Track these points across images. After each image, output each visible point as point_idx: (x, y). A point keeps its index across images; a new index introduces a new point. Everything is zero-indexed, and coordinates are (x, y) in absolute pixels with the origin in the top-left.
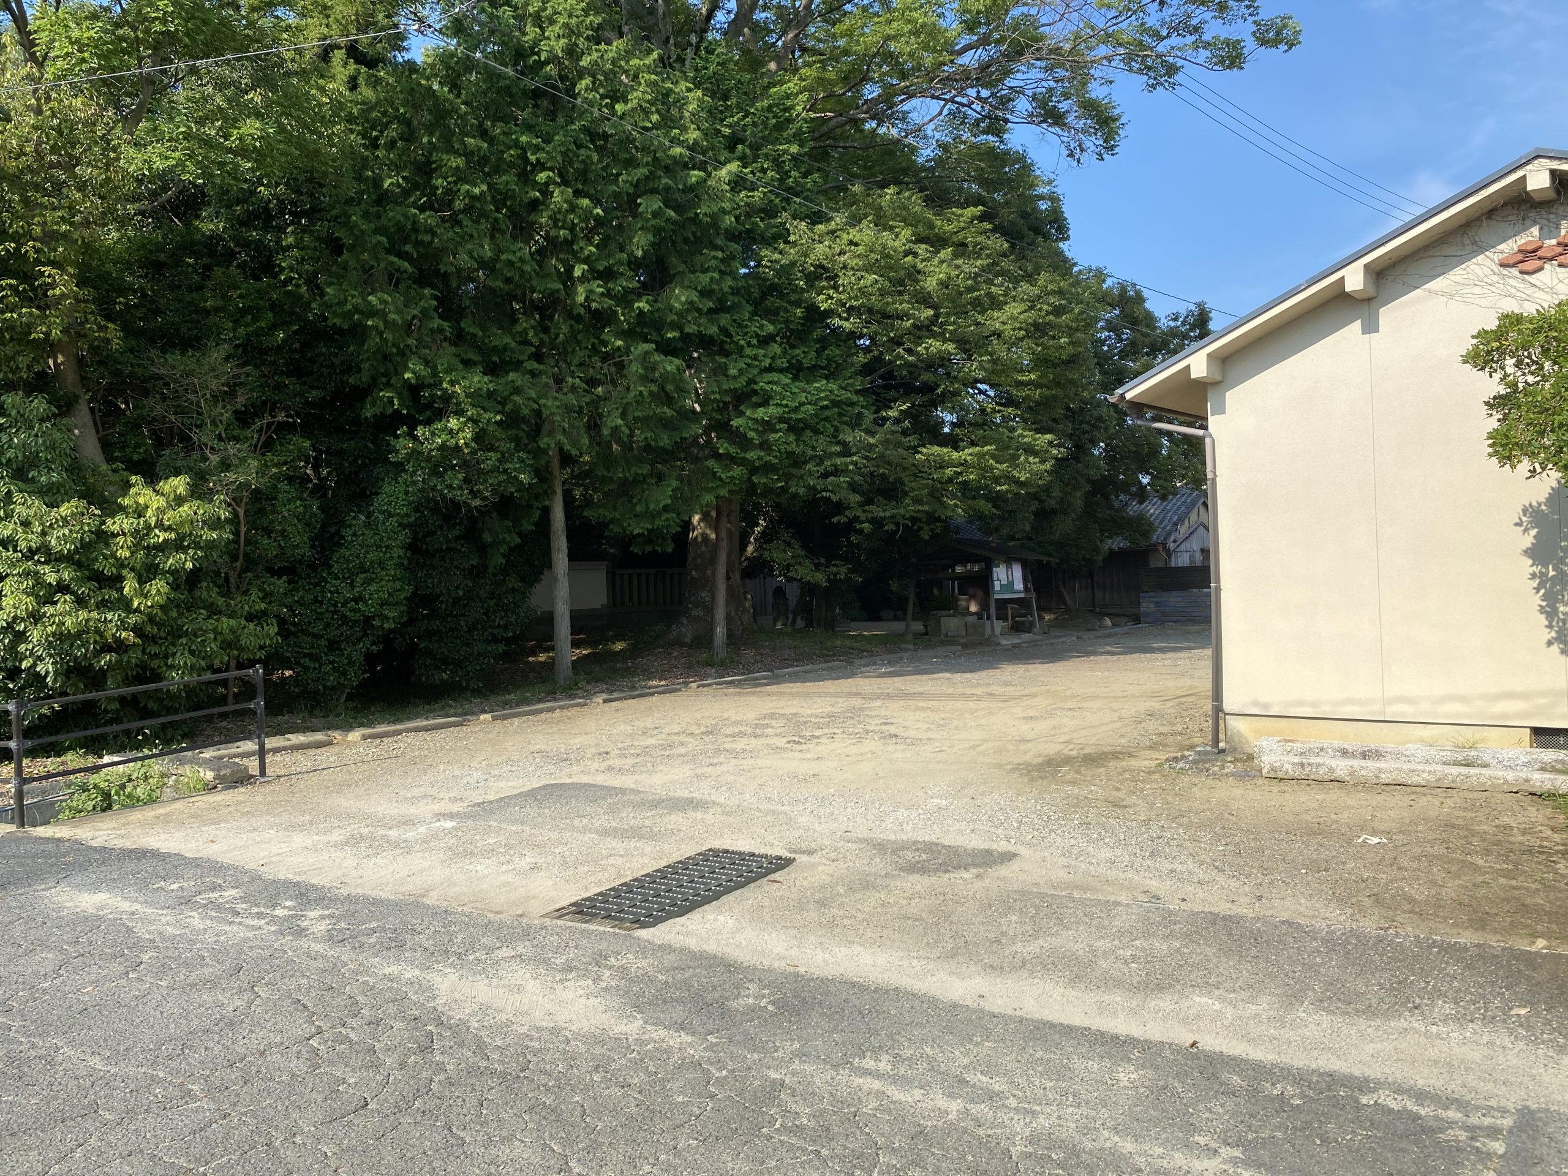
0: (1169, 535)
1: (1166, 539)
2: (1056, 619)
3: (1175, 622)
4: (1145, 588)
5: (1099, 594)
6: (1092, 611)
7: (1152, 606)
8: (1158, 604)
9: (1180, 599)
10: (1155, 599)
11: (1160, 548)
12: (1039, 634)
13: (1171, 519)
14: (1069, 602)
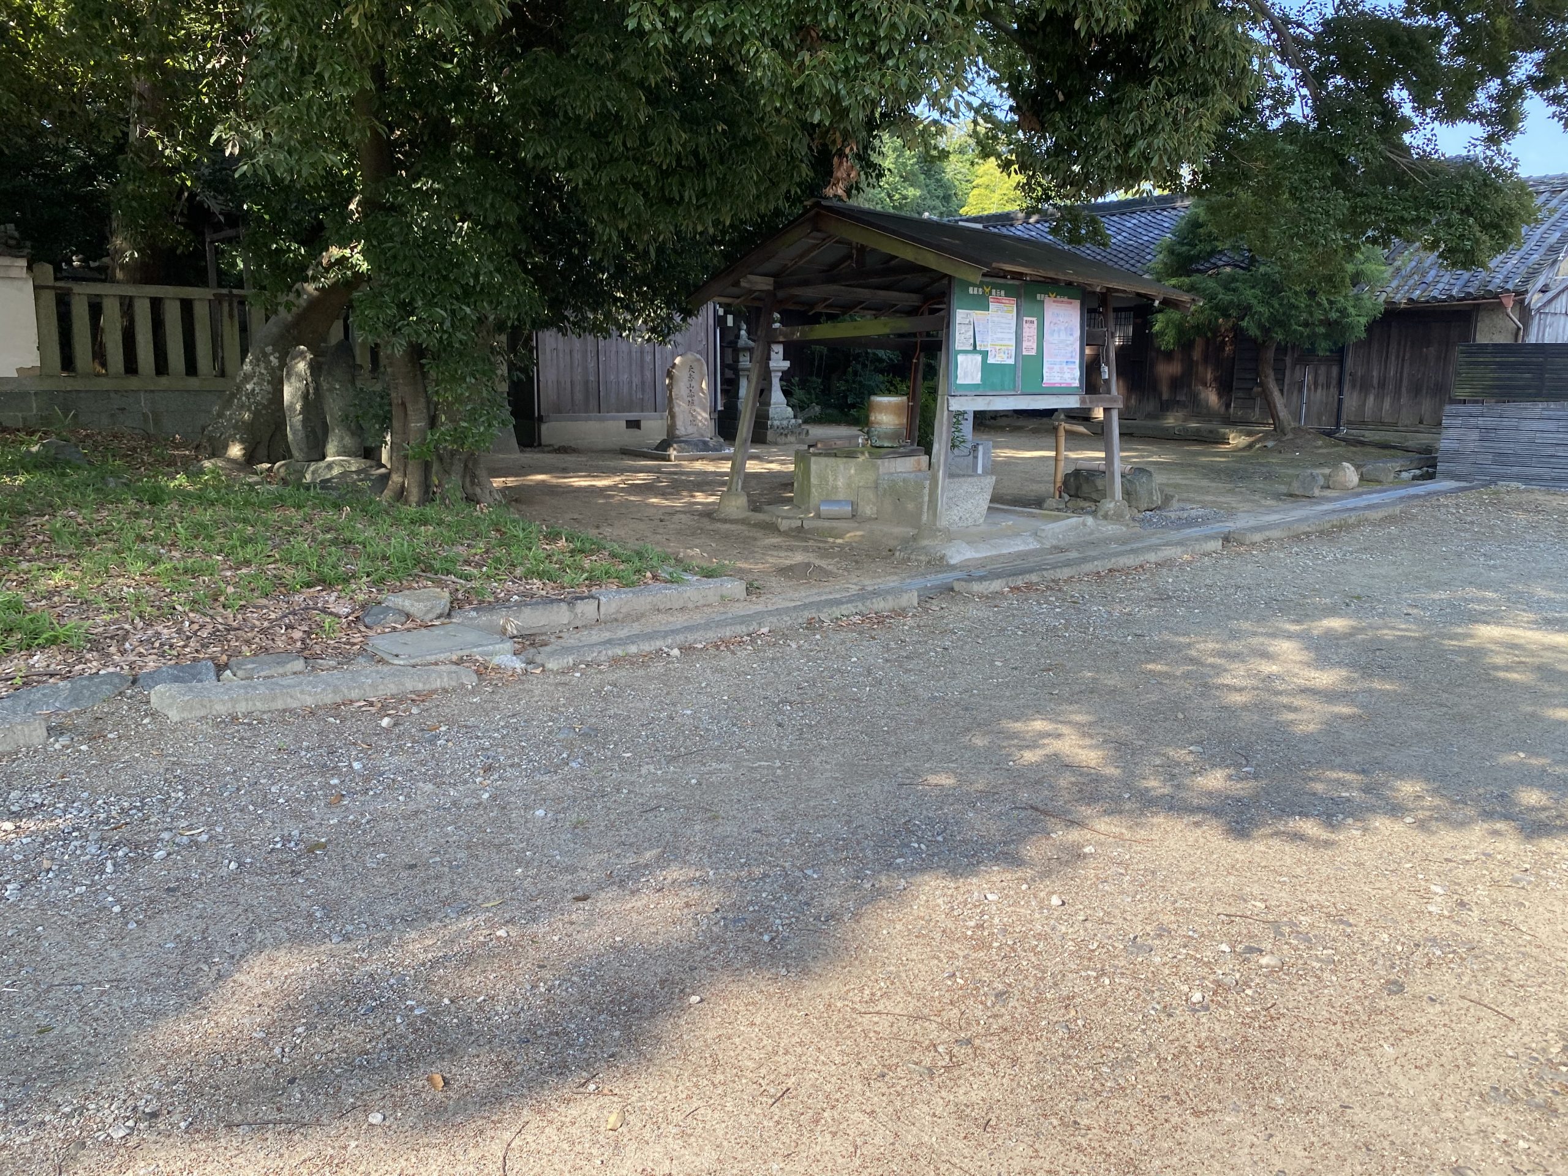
0: (1533, 273)
1: (1526, 282)
2: (1250, 446)
3: (1527, 479)
4: (1460, 394)
5: (1351, 401)
6: (1329, 434)
7: (1475, 435)
8: (1486, 434)
9: (1551, 425)
10: (1480, 421)
11: (1509, 302)
12: (1118, 517)
13: (1542, 239)
14: (1283, 413)
